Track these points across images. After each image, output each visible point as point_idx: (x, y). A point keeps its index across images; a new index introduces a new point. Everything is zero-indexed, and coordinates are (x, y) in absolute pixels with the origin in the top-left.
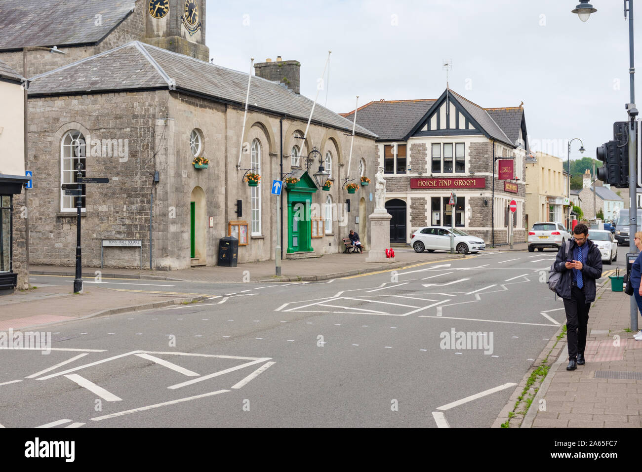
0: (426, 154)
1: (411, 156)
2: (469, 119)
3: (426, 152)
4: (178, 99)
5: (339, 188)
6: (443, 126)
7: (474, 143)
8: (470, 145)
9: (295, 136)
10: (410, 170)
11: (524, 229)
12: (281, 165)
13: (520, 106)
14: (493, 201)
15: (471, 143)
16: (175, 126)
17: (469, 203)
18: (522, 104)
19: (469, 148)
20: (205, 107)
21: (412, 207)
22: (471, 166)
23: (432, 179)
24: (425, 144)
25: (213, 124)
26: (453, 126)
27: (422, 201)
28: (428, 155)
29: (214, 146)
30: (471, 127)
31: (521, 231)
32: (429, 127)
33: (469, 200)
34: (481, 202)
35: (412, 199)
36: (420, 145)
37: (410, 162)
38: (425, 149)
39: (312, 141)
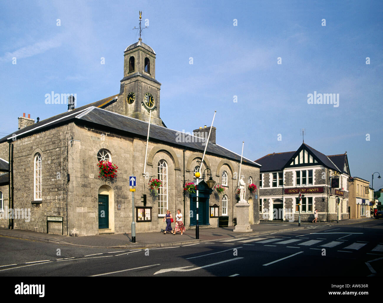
0: (293, 177)
1: (285, 178)
2: (315, 158)
3: (293, 175)
4: (84, 128)
5: (232, 191)
6: (301, 162)
7: (318, 170)
8: (315, 171)
9: (197, 160)
10: (285, 185)
11: (348, 213)
12: (184, 176)
13: (345, 154)
14: (328, 199)
15: (316, 170)
16: (81, 145)
17: (315, 200)
18: (346, 152)
19: (315, 172)
20: (113, 136)
21: (285, 203)
22: (316, 181)
23: (296, 188)
24: (292, 172)
25: (121, 147)
26: (306, 162)
27: (290, 199)
28: (294, 177)
29: (123, 161)
30: (316, 162)
31: (345, 214)
32: (294, 163)
33: (315, 199)
34: (321, 199)
35: (285, 199)
36: (290, 172)
37: (285, 181)
38: (292, 174)
39: (210, 164)
